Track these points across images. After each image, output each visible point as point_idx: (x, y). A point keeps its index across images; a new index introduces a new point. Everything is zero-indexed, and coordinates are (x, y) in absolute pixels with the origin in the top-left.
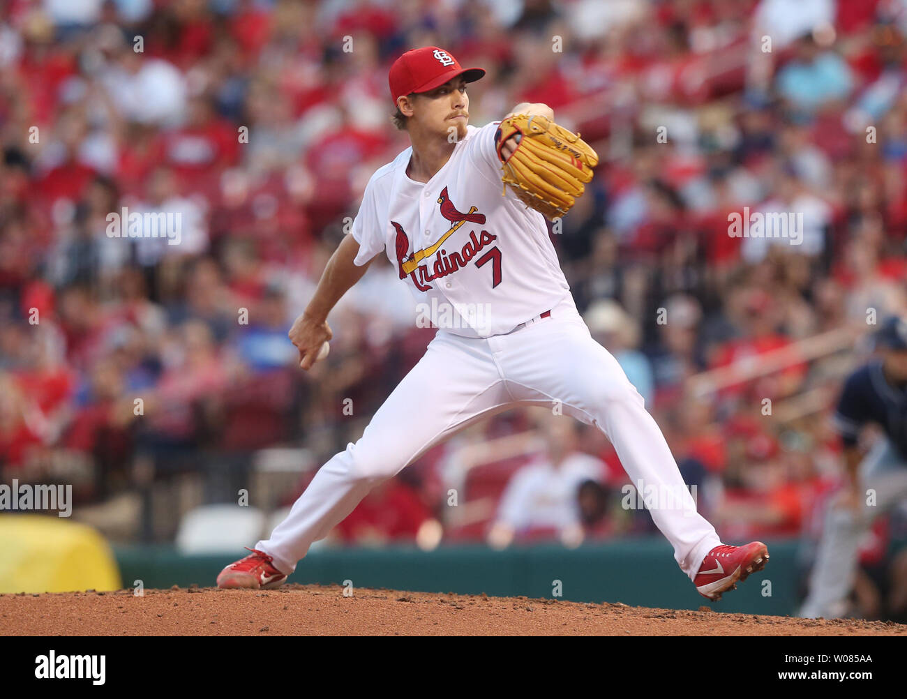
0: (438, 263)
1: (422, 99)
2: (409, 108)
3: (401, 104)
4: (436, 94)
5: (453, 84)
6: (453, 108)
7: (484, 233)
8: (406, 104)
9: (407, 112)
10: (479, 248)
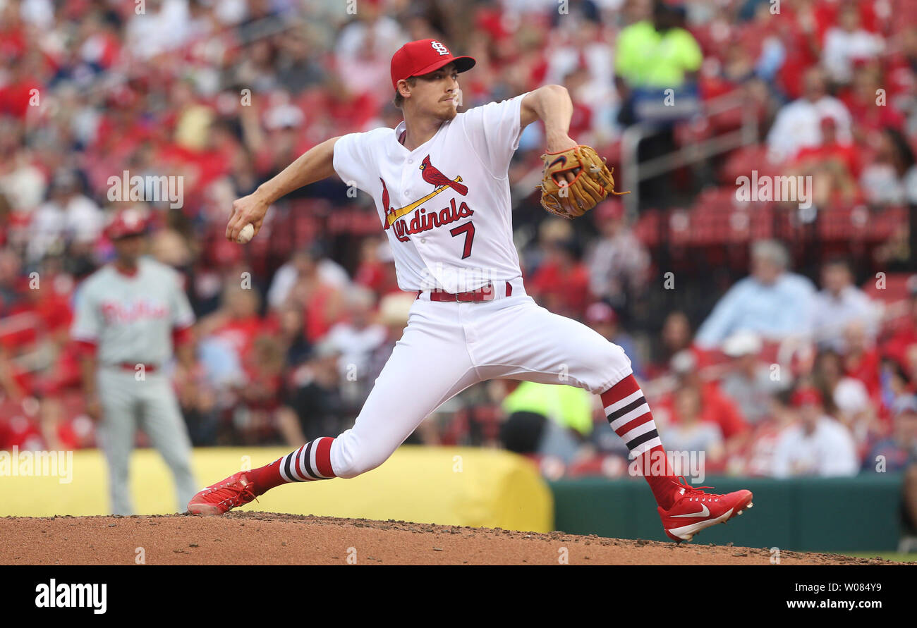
0: (416, 220)
1: (420, 82)
2: (407, 90)
3: (400, 87)
4: (431, 77)
5: (446, 70)
6: (445, 92)
7: (464, 205)
8: (405, 87)
9: (405, 93)
10: (456, 217)
